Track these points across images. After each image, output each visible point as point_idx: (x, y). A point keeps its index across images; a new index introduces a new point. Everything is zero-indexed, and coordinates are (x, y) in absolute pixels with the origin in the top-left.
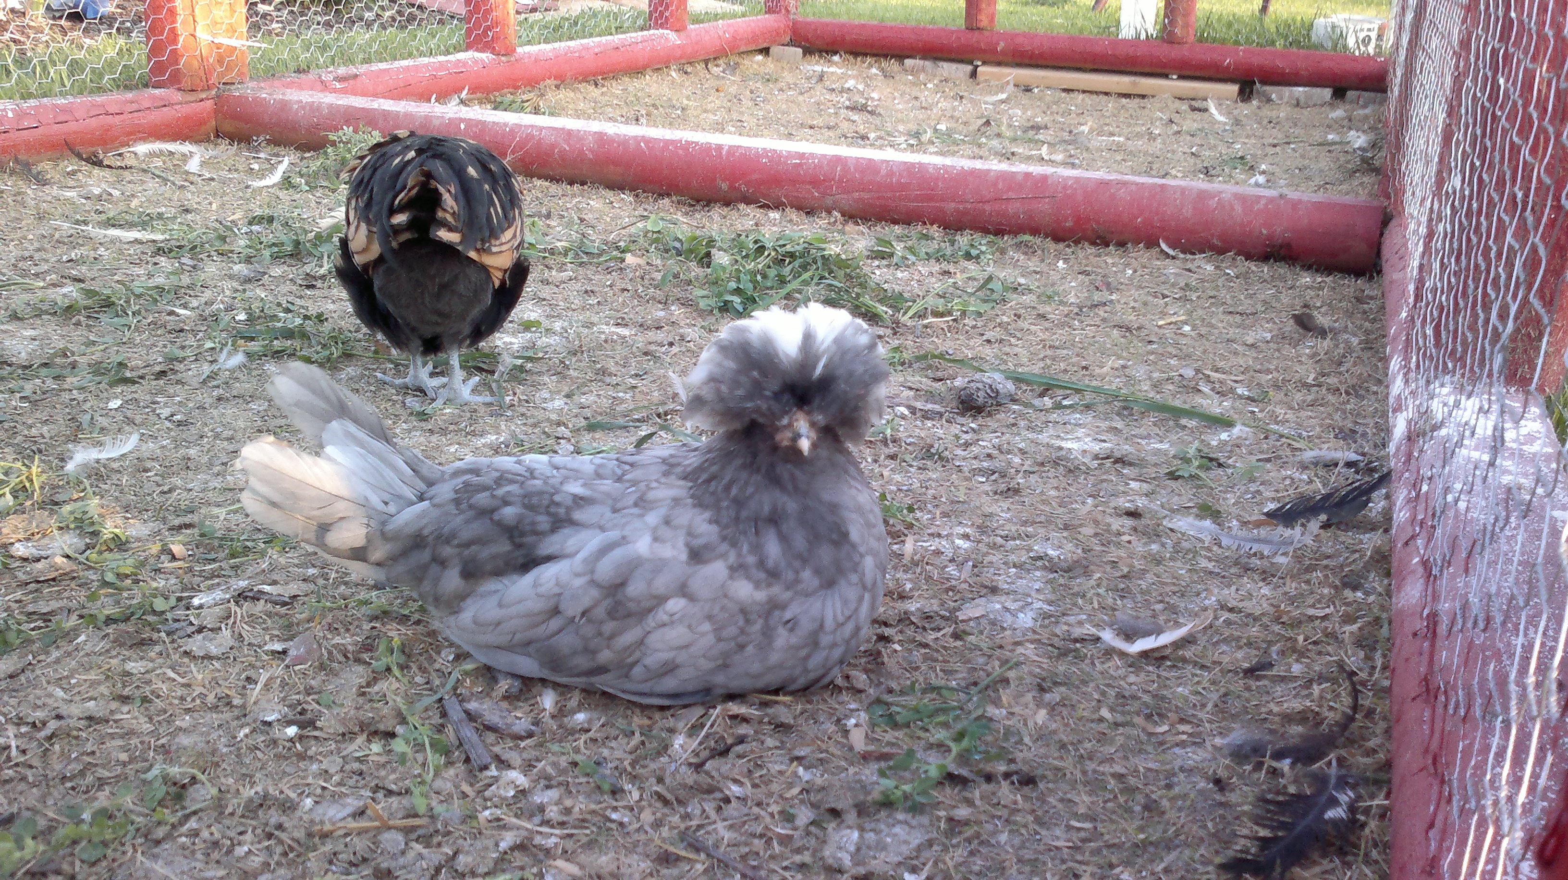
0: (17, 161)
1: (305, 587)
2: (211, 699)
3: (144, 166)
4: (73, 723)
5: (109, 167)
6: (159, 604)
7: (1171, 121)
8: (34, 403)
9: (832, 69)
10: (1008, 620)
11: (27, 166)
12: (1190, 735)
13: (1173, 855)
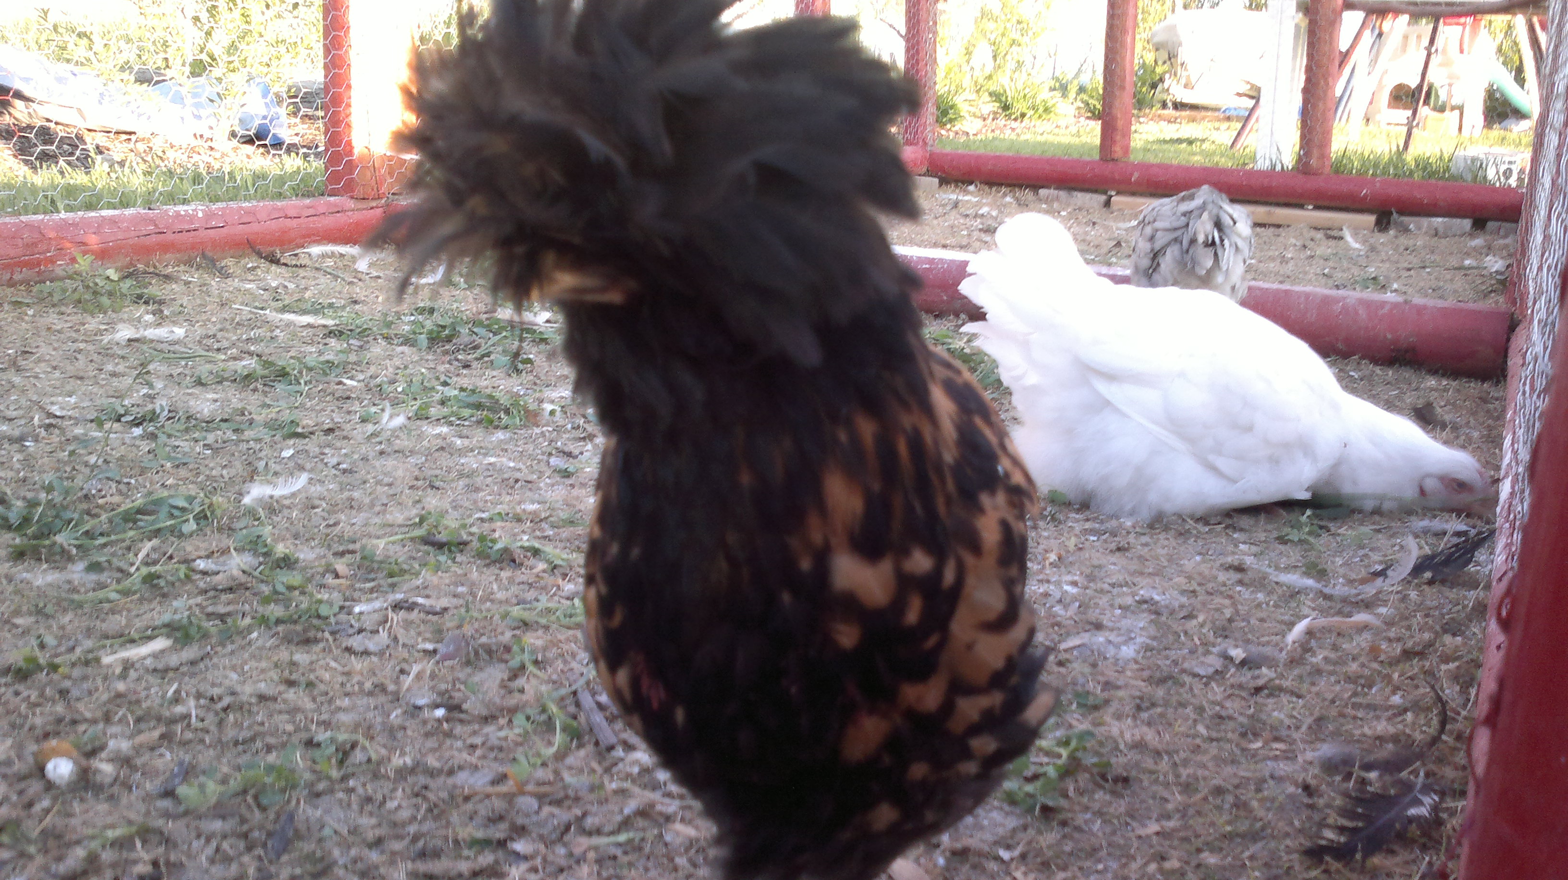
0: (204, 256)
1: (455, 601)
2: (368, 685)
3: (317, 265)
4: (245, 698)
5: (286, 265)
6: (324, 610)
7: (1305, 247)
8: (216, 451)
9: (967, 198)
10: (1111, 652)
11: (213, 261)
12: (1284, 751)
13: (1260, 845)
